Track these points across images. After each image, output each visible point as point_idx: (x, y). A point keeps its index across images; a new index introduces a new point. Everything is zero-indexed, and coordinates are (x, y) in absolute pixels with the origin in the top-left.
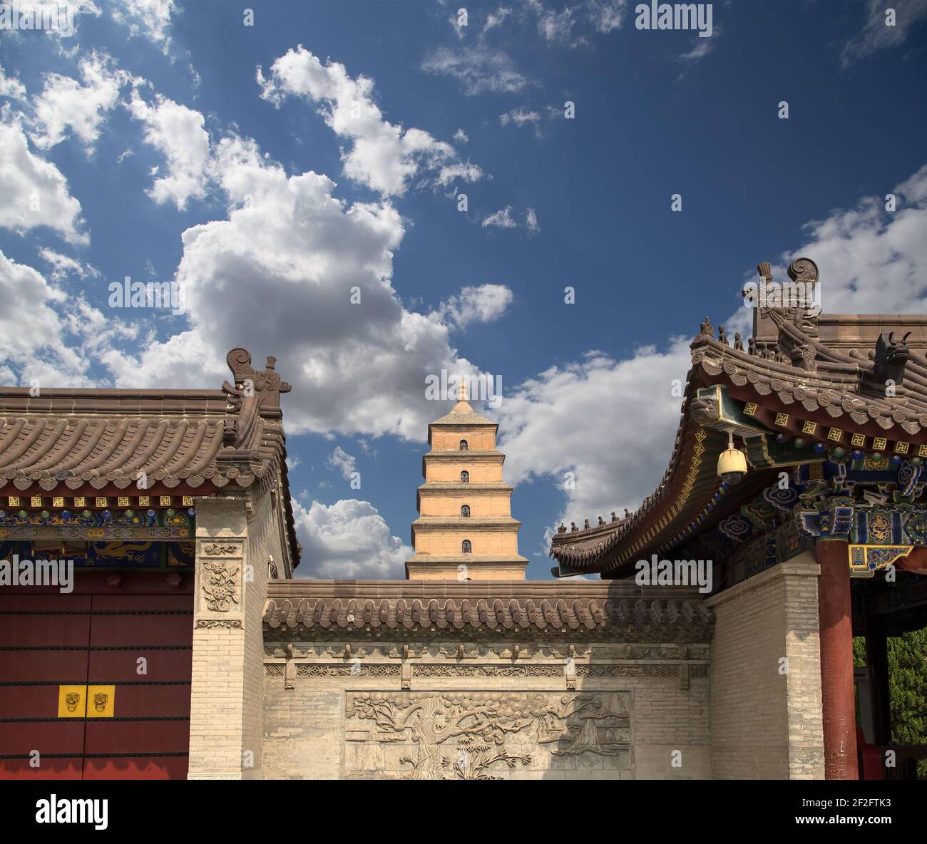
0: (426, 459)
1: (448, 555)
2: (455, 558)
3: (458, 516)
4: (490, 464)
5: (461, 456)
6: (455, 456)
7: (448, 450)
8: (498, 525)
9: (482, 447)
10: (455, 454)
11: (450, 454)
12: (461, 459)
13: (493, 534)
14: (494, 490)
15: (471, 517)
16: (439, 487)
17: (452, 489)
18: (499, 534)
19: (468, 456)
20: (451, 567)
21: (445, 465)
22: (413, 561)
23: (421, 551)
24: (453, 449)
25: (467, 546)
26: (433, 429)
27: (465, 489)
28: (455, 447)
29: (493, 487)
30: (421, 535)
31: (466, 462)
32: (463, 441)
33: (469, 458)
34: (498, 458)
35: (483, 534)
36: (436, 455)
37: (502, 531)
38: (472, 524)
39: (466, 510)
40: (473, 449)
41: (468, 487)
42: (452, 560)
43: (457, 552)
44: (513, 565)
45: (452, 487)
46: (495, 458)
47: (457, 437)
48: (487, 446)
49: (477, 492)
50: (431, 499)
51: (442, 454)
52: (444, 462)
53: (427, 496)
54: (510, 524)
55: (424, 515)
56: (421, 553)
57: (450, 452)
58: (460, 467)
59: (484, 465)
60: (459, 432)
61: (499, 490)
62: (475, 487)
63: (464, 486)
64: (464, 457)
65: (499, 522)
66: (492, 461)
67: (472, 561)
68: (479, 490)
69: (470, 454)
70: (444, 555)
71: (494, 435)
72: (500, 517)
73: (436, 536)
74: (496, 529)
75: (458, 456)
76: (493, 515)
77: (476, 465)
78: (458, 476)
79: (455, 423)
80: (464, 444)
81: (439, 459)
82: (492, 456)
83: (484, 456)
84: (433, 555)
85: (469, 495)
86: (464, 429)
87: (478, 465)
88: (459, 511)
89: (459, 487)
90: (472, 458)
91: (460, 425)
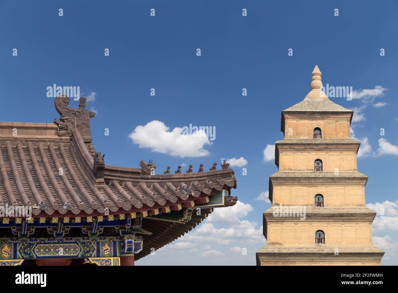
0: (279, 147)
1: (301, 246)
2: (307, 248)
3: (312, 205)
4: (344, 153)
5: (316, 144)
6: (309, 144)
7: (302, 138)
8: (352, 215)
9: (336, 135)
10: (308, 142)
11: (303, 142)
12: (315, 147)
13: (347, 224)
14: (348, 179)
15: (325, 207)
16: (292, 175)
17: (305, 178)
18: (353, 224)
19: (322, 144)
20: (304, 258)
21: (298, 153)
22: (265, 252)
23: (273, 241)
24: (307, 137)
25: (320, 237)
26: (286, 116)
27: (319, 178)
28: (309, 134)
29: (347, 175)
30: (273, 224)
31: (320, 150)
32: (317, 129)
33: (323, 146)
34: (352, 146)
35: (336, 225)
36: (289, 142)
37: (356, 221)
38: (325, 214)
39: (319, 200)
40: (327, 137)
41: (321, 175)
42: (304, 251)
43: (310, 243)
44: (367, 257)
45: (305, 175)
46: (349, 146)
47: (310, 124)
48: (341, 134)
49: (330, 180)
50: (284, 187)
51: (295, 142)
52: (298, 150)
53: (280, 184)
54: (364, 214)
55: (277, 204)
56: (273, 244)
57: (303, 140)
58: (314, 155)
59: (339, 153)
60: (313, 120)
61: (354, 179)
62: (329, 175)
63: (318, 174)
64: (318, 144)
65: (354, 211)
66: (347, 150)
67: (325, 252)
68: (333, 179)
69: (324, 142)
70: (297, 245)
71: (349, 123)
72: (355, 207)
73: (288, 226)
74: (350, 219)
75: (312, 144)
76: (347, 205)
77: (330, 153)
78: (312, 165)
79: (309, 110)
80: (318, 131)
81: (293, 147)
82: (347, 144)
83: (338, 144)
84: (287, 246)
85: (322, 184)
86: (318, 116)
87: (332, 153)
88: (312, 200)
89: (313, 175)
90: (326, 146)
91: (313, 113)
